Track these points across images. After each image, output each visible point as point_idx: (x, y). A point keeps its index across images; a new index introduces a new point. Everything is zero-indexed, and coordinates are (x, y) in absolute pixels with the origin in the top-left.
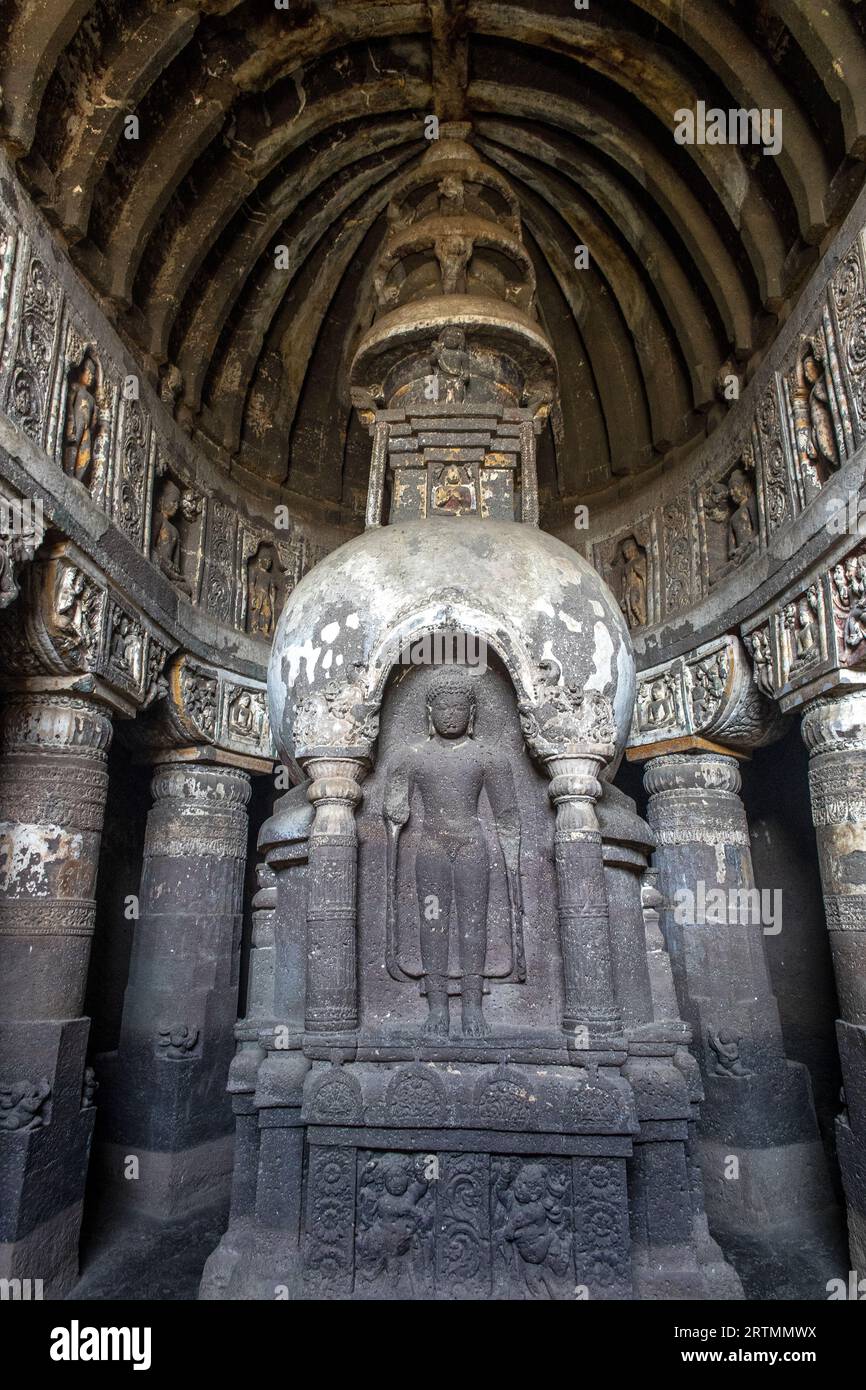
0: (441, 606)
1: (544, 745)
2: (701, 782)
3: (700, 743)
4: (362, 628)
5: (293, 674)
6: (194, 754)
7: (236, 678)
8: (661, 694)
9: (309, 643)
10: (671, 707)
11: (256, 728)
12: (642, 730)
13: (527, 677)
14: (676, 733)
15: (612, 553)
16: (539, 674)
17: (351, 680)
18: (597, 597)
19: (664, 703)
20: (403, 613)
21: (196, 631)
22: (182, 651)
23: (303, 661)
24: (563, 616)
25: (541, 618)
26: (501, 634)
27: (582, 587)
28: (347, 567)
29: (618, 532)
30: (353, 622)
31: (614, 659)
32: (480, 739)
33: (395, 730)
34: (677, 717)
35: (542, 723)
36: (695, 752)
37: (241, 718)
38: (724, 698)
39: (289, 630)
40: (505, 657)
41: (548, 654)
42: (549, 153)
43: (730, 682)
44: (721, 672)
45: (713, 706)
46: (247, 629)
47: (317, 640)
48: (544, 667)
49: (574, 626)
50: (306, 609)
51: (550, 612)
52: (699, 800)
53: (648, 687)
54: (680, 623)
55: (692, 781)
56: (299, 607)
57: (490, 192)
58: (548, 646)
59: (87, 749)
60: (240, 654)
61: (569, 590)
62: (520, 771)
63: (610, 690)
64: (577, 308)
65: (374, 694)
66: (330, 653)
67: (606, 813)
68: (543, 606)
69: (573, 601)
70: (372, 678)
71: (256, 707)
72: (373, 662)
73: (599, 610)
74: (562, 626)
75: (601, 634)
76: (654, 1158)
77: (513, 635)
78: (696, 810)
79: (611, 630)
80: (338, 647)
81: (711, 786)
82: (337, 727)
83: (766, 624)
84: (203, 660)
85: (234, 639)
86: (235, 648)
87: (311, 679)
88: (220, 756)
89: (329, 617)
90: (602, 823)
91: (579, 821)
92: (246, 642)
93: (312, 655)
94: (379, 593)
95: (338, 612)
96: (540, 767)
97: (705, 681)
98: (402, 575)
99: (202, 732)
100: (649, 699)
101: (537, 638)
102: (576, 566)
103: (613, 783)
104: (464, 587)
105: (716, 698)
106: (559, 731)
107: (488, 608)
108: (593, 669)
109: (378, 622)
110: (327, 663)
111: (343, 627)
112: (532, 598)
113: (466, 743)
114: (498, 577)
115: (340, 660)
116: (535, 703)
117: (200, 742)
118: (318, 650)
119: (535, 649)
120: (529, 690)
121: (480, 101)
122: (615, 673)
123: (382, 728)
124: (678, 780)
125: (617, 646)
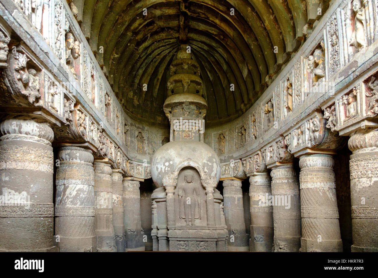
0: (187, 162)
1: (205, 185)
2: (234, 186)
3: (234, 178)
4: (173, 164)
5: (159, 170)
6: (130, 178)
7: (137, 163)
8: (227, 168)
9: (162, 165)
10: (229, 171)
11: (141, 172)
12: (223, 175)
13: (202, 174)
14: (229, 176)
15: (218, 137)
16: (204, 174)
17: (172, 173)
18: (215, 158)
19: (227, 170)
20: (181, 162)
21: (130, 155)
22: (129, 159)
23: (161, 168)
24: (208, 162)
25: (205, 163)
26: (198, 167)
27: (212, 156)
28: (169, 152)
29: (219, 132)
30: (171, 163)
31: (217, 169)
32: (194, 183)
33: (179, 181)
34: (230, 173)
35: (205, 181)
36: (233, 180)
37: (138, 171)
38: (238, 171)
39: (157, 161)
40: (199, 171)
41: (206, 170)
42: (206, 48)
43: (239, 168)
44: (238, 166)
45: (236, 172)
46: (138, 152)
47: (164, 165)
48: (205, 172)
49: (210, 164)
50: (161, 158)
51: (206, 162)
52: (233, 189)
53: (224, 166)
54: (231, 155)
55: (232, 185)
56: (159, 158)
57: (194, 66)
58: (206, 168)
59: (120, 181)
60: (137, 158)
61: (210, 157)
62: (201, 188)
63: (216, 174)
64: (211, 79)
65: (176, 176)
66: (167, 168)
67: (214, 194)
68: (205, 161)
69: (210, 160)
70: (176, 173)
71: (140, 168)
72: (176, 171)
73: (214, 160)
74: (208, 164)
75: (215, 164)
76: (220, 243)
77: (200, 167)
78: (232, 191)
79: (217, 164)
80: (168, 167)
81: (236, 186)
82: (171, 181)
83: (245, 160)
84: (131, 160)
85: (136, 155)
86: (136, 157)
87: (163, 172)
88: (135, 179)
89: (166, 161)
90: (214, 196)
91: (210, 197)
92: (138, 155)
93: (163, 168)
94: (176, 158)
95: (169, 160)
96: (204, 188)
97: (235, 167)
98: (180, 155)
99: (132, 175)
100: (224, 169)
101: (204, 167)
102: (211, 153)
103: (216, 188)
104: (191, 158)
105: (237, 171)
106: (207, 183)
107: (195, 162)
108: (213, 171)
109: (176, 163)
110: (167, 169)
111: (169, 163)
112: (203, 160)
113: (192, 183)
114: (197, 156)
115: (169, 169)
116: (203, 178)
117: (132, 176)
118: (165, 167)
119: (204, 169)
120: (203, 176)
121: (190, 37)
122: (217, 171)
123: (178, 181)
124: (229, 185)
125: (217, 167)
